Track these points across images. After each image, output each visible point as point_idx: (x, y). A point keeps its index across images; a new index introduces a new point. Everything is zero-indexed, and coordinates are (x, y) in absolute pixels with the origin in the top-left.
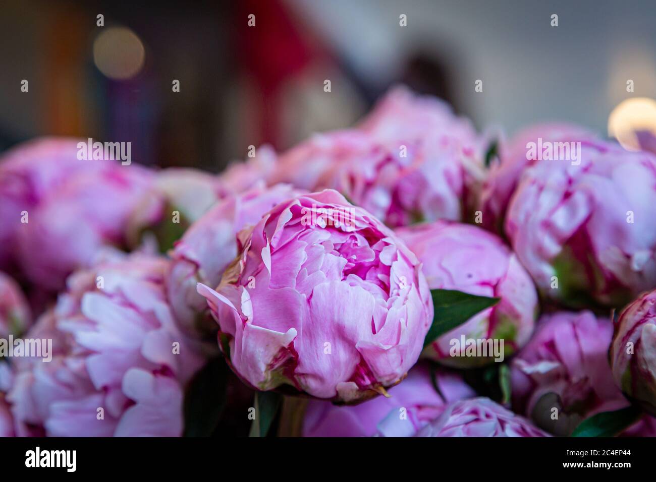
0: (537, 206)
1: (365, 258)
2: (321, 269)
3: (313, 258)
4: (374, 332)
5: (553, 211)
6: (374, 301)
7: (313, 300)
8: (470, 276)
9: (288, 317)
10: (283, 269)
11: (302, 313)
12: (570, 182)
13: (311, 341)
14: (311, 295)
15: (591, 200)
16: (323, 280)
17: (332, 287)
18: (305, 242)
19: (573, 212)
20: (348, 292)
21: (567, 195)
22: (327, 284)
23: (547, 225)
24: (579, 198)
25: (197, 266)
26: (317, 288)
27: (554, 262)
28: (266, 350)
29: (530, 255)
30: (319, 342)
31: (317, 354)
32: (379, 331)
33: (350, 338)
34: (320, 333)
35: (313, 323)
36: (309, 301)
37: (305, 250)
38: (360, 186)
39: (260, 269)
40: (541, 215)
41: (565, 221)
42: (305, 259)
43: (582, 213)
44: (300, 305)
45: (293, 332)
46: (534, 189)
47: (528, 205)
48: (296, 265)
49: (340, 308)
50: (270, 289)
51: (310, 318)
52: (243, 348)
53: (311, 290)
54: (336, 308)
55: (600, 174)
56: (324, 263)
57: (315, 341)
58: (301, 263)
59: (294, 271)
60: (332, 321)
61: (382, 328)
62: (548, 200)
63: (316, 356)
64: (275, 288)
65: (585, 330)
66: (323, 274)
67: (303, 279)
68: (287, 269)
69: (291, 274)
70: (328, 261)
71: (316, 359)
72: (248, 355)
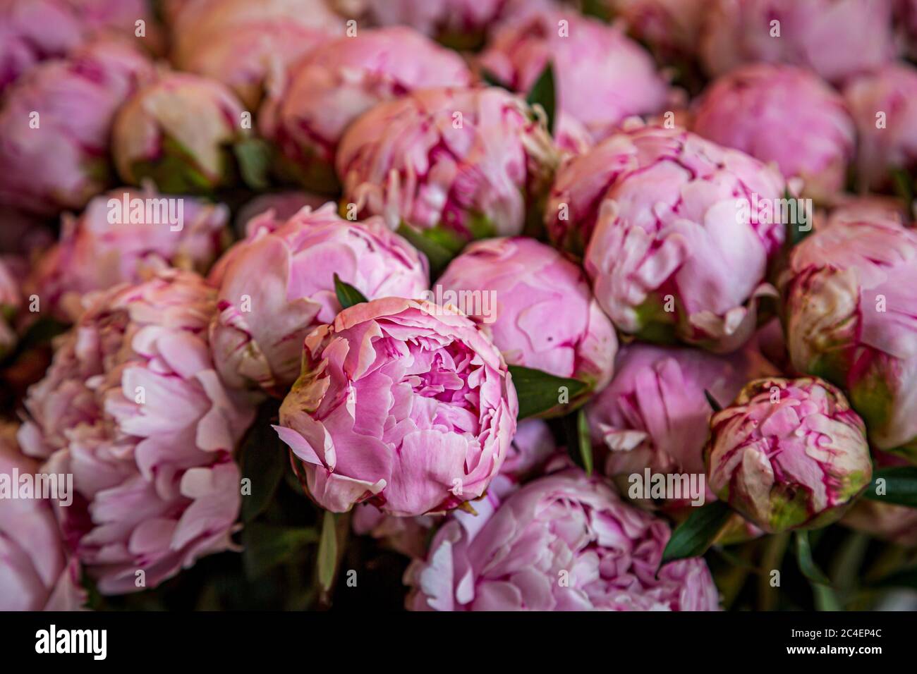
0: (623, 255)
1: (453, 384)
2: (411, 416)
3: (401, 401)
4: (466, 472)
5: (641, 263)
6: (467, 445)
7: (402, 450)
8: (550, 339)
9: (375, 464)
10: (367, 411)
11: (391, 464)
12: (659, 225)
13: (400, 487)
14: (401, 445)
15: (682, 251)
16: (412, 429)
17: (423, 436)
18: (390, 379)
19: (662, 264)
20: (440, 440)
21: (656, 245)
22: (418, 433)
23: (634, 278)
24: (670, 249)
25: (249, 337)
26: (407, 438)
27: (637, 308)
28: (350, 493)
29: (612, 304)
30: (408, 487)
31: (406, 497)
32: (471, 472)
33: (442, 481)
34: (410, 479)
35: (402, 471)
36: (398, 450)
37: (391, 390)
38: (411, 182)
39: (338, 400)
40: (628, 267)
41: (652, 274)
42: (392, 403)
43: (672, 264)
44: (390, 457)
45: (382, 483)
46: (618, 232)
47: (613, 252)
48: (382, 411)
49: (431, 458)
50: (353, 432)
51: (400, 467)
52: (326, 491)
53: (400, 439)
54: (428, 458)
55: (690, 218)
56: (413, 408)
57: (405, 486)
58: (388, 409)
59: (381, 418)
60: (424, 470)
61: (476, 469)
62: (635, 247)
63: (404, 498)
64: (360, 433)
65: (669, 383)
66: (412, 421)
67: (392, 427)
68: (372, 412)
69: (377, 420)
70: (417, 406)
71: (405, 501)
72: (331, 496)
